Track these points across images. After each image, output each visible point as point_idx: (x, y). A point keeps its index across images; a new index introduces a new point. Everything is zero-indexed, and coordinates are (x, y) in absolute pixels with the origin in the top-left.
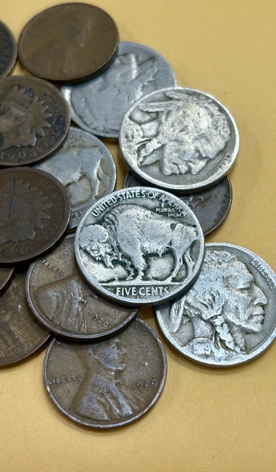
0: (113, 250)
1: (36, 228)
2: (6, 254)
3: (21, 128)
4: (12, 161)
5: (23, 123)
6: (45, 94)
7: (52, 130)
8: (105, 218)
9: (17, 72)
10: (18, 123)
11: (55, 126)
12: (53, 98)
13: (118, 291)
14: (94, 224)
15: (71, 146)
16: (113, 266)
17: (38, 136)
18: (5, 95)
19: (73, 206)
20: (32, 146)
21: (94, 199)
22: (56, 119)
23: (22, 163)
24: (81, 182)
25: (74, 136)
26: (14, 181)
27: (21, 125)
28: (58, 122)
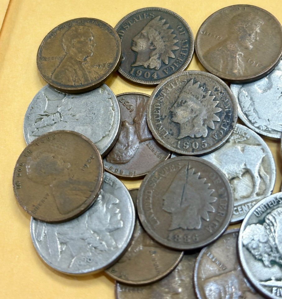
0: (272, 251)
1: (203, 219)
2: (176, 240)
3: (195, 120)
4: (187, 150)
5: (197, 116)
6: (216, 90)
7: (221, 124)
8: (266, 219)
9: (193, 67)
10: (193, 115)
11: (225, 121)
12: (223, 93)
13: (274, 291)
14: (256, 224)
15: (237, 142)
16: (270, 266)
17: (209, 128)
18: (183, 88)
19: (236, 200)
20: (204, 138)
21: (255, 195)
22: (225, 114)
23: (195, 153)
24: (244, 178)
25: (240, 133)
26: (188, 170)
27: (195, 117)
28: (227, 116)
